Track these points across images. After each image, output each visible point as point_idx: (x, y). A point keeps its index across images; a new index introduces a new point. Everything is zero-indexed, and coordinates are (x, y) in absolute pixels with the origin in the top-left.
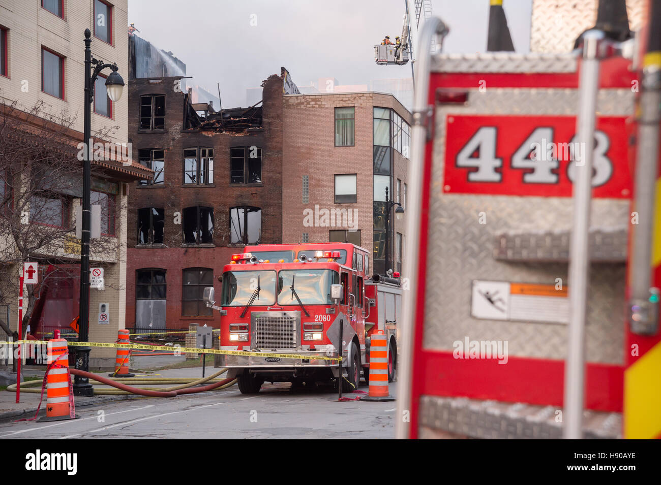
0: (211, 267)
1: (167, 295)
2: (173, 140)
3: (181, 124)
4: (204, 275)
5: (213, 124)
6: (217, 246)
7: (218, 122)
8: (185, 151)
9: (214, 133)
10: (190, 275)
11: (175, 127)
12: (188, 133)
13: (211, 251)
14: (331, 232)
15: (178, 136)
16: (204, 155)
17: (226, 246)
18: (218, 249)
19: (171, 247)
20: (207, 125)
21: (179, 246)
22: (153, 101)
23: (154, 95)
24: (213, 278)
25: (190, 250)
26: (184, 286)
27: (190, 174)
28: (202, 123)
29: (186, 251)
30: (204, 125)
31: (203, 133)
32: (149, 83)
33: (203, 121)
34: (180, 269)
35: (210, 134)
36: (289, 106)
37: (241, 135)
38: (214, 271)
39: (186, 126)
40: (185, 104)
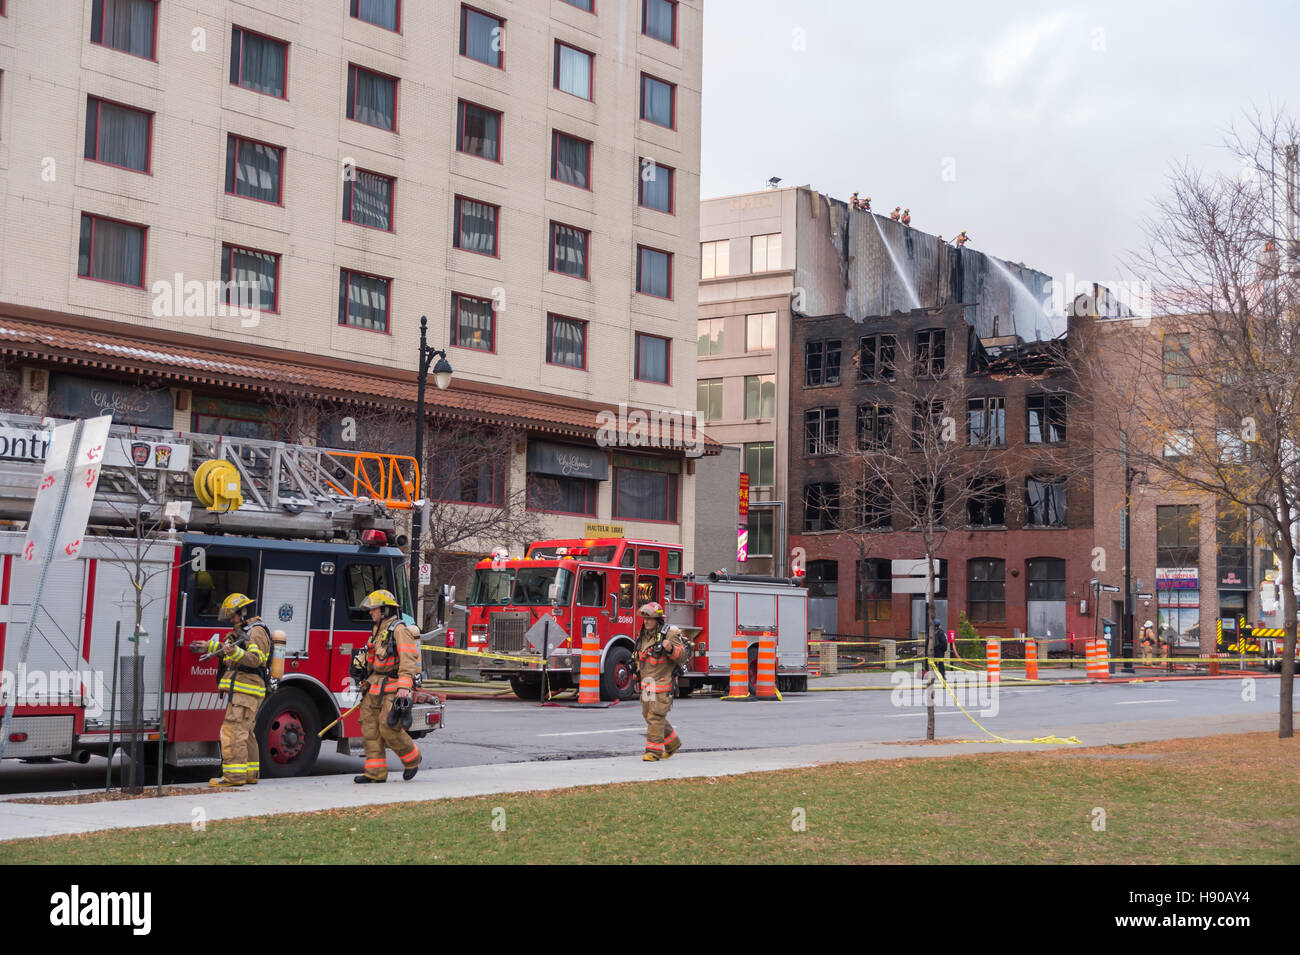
0: (1002, 557)
1: (949, 594)
2: (955, 387)
3: (964, 366)
4: (995, 569)
5: (1006, 364)
6: (1010, 529)
7: (1012, 361)
8: (970, 402)
9: (1006, 377)
10: (978, 568)
11: (957, 369)
12: (974, 377)
13: (1002, 535)
14: (1160, 509)
15: (961, 383)
16: (993, 406)
17: (1021, 529)
18: (1010, 532)
19: (952, 529)
20: (996, 365)
21: (962, 529)
22: (931, 337)
23: (931, 329)
24: (1004, 571)
25: (977, 534)
26: (970, 583)
27: (978, 431)
28: (990, 364)
29: (972, 536)
30: (994, 366)
31: (992, 377)
32: (927, 314)
33: (992, 361)
34: (964, 559)
35: (1000, 378)
36: (1101, 336)
37: (1040, 377)
38: (1007, 563)
39: (971, 369)
40: (970, 340)
